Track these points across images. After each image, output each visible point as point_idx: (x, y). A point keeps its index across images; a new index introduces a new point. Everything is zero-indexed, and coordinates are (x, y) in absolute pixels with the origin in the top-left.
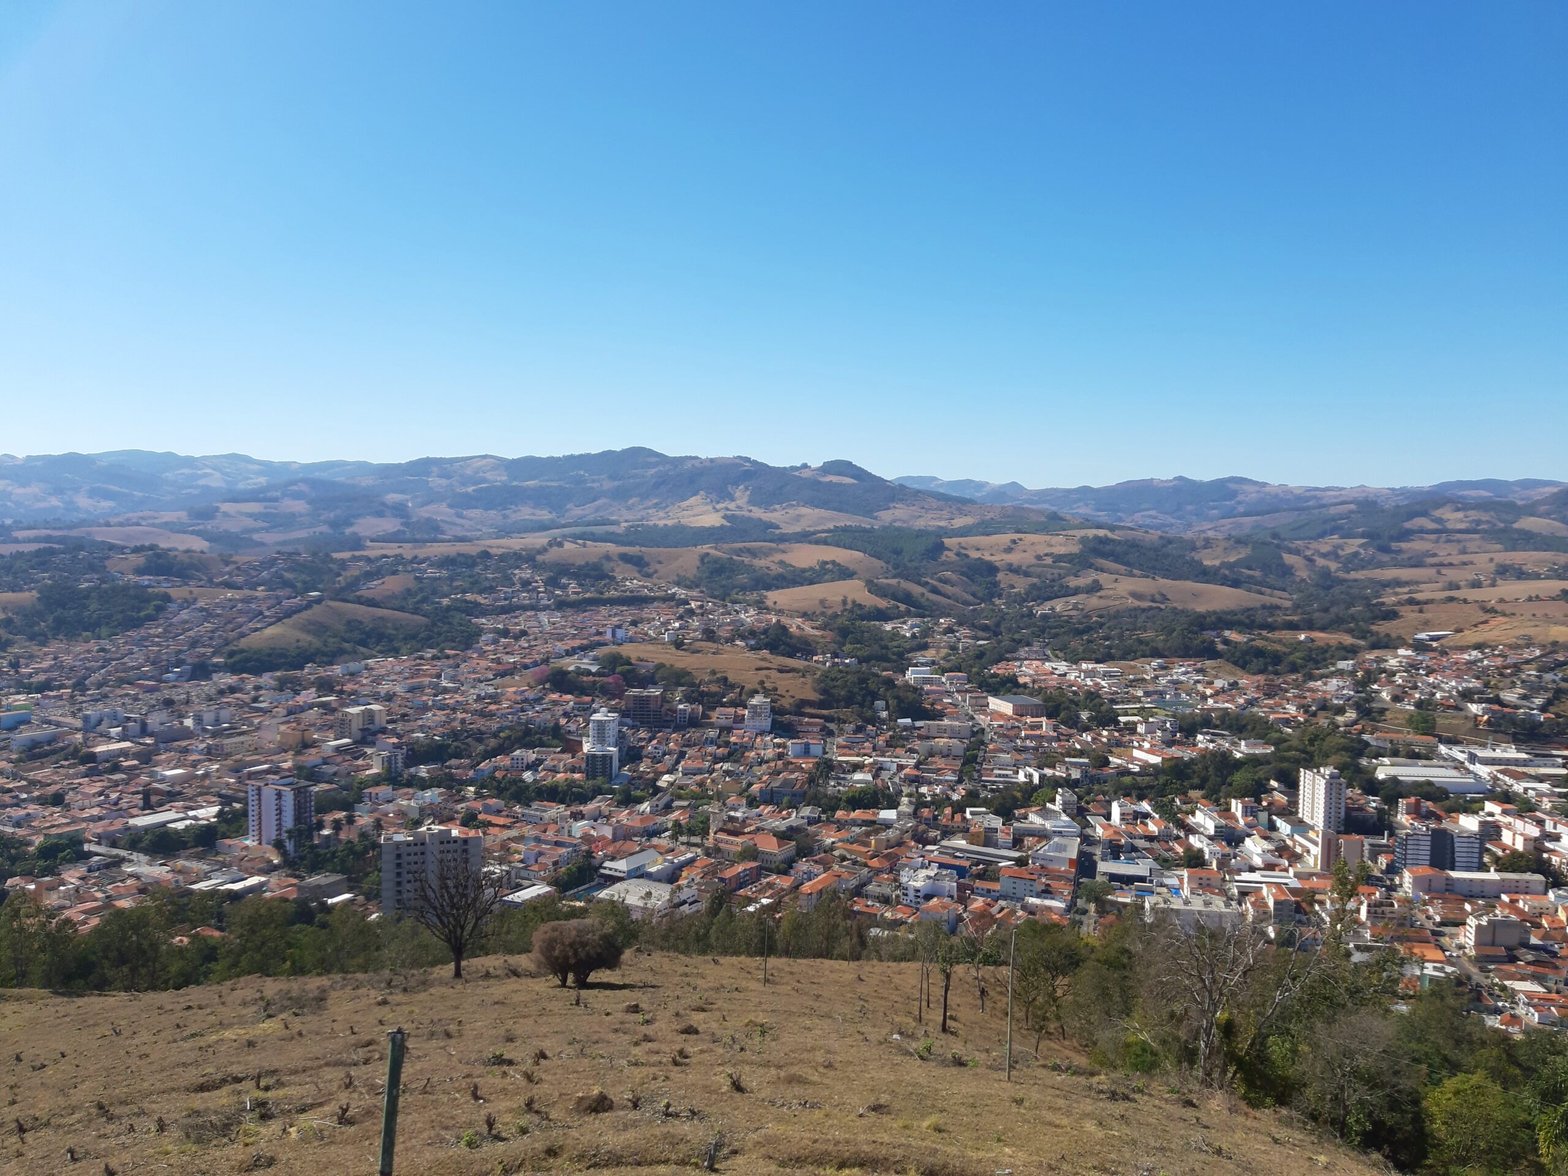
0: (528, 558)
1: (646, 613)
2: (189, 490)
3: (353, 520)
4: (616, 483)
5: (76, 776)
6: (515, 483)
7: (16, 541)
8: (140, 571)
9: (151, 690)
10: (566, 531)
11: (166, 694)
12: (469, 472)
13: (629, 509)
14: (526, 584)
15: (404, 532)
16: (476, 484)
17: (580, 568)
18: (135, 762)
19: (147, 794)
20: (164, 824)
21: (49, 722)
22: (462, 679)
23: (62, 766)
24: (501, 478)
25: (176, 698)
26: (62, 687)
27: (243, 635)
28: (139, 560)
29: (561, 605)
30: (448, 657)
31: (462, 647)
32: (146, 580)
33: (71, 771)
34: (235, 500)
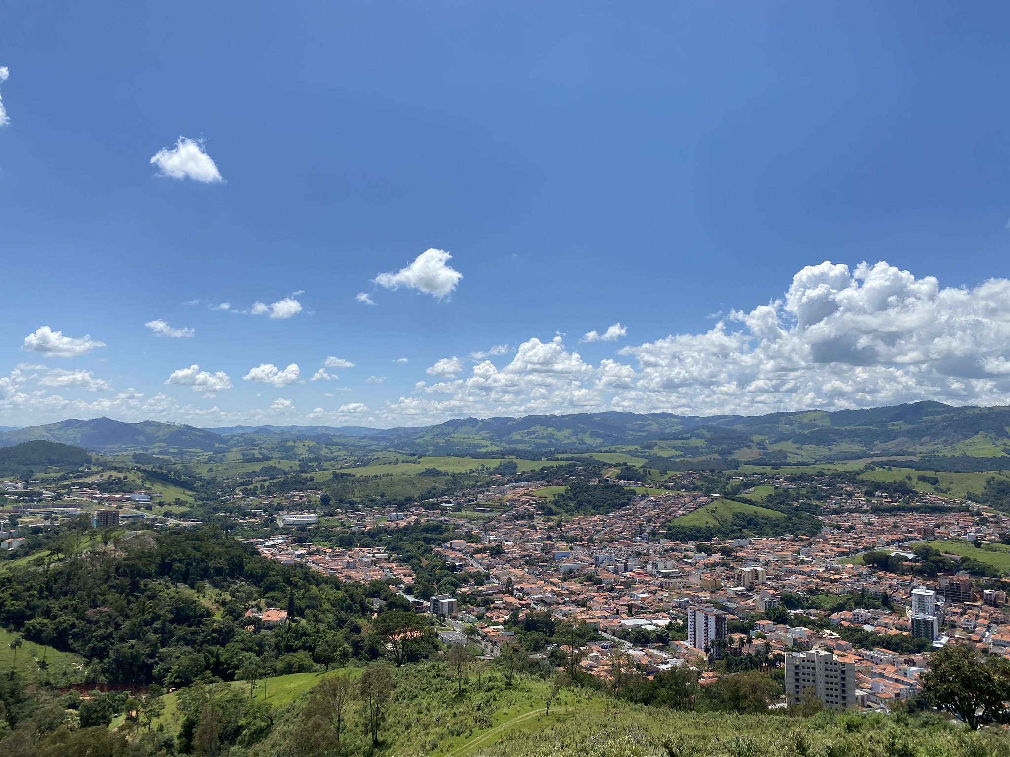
0: (852, 477)
1: (947, 518)
2: (640, 434)
3: (733, 451)
4: (911, 426)
5: (592, 591)
6: (836, 428)
7: (557, 459)
8: (619, 477)
9: (627, 546)
10: (876, 459)
11: (636, 549)
12: (805, 421)
13: (922, 444)
14: (850, 495)
15: (765, 459)
16: (810, 428)
17: (890, 484)
18: (623, 587)
19: (630, 607)
20: (639, 626)
21: (578, 559)
22: (813, 555)
23: (585, 585)
24: (827, 423)
25: (642, 552)
26: (582, 540)
27: (675, 517)
28: (618, 471)
29: (876, 510)
30: (802, 540)
31: (810, 534)
32: (622, 482)
33: (590, 588)
34: (664, 439)
